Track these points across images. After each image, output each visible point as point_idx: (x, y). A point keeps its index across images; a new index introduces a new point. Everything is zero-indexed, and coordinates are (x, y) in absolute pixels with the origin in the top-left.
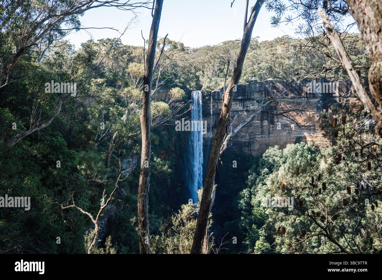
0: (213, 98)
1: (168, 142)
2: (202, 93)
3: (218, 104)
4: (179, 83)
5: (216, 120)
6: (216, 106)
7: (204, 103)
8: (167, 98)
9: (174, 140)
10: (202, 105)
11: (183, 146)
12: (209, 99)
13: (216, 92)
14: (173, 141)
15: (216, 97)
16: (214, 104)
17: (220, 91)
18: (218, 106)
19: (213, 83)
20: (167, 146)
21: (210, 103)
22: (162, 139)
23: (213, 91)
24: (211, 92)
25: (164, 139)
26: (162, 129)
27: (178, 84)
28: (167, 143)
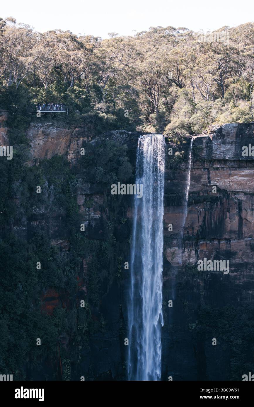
0: (194, 155)
1: (67, 268)
2: (166, 140)
3: (209, 174)
4: (108, 112)
5: (205, 217)
6: (204, 179)
7: (171, 168)
8: (71, 152)
9: (87, 264)
10: (166, 173)
11: (111, 282)
12: (185, 159)
13: (204, 141)
14: (85, 267)
15: (204, 154)
16: (197, 172)
17: (214, 137)
18: (209, 178)
19: (199, 114)
20: (65, 279)
21: (187, 168)
22: (51, 258)
23: (194, 137)
24: (189, 140)
25: (55, 260)
26: (51, 232)
27: (102, 115)
28: (64, 271)
